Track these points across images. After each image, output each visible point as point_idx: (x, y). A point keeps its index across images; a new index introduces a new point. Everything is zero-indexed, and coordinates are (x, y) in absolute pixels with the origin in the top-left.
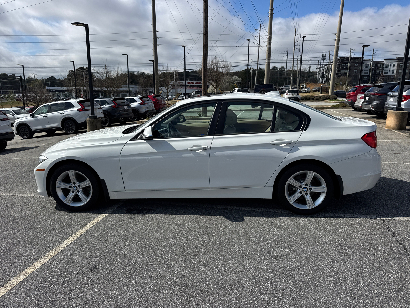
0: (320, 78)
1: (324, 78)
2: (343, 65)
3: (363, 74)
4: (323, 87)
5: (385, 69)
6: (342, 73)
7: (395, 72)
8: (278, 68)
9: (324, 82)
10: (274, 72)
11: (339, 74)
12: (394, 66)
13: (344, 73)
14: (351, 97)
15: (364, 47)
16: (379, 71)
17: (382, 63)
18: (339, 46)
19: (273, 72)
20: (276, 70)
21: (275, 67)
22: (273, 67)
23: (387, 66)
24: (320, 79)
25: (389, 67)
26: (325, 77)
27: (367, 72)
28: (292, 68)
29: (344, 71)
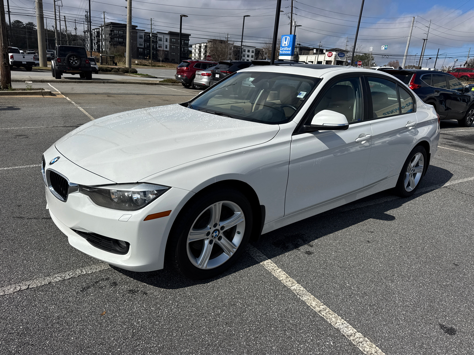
0: (87, 45)
1: (93, 46)
2: (115, 31)
3: (138, 46)
4: (103, 57)
5: (159, 42)
6: (116, 42)
7: (168, 47)
8: (23, 23)
9: (95, 50)
10: (18, 28)
11: (112, 42)
12: (166, 41)
13: (118, 42)
14: (185, 73)
15: (182, 17)
16: (154, 45)
17: (155, 35)
18: (132, 9)
19: (16, 28)
20: (21, 26)
21: (18, 21)
22: (16, 21)
23: (160, 40)
24: (89, 46)
25: (163, 40)
26: (94, 43)
27: (142, 43)
28: (55, 26)
29: (117, 39)
